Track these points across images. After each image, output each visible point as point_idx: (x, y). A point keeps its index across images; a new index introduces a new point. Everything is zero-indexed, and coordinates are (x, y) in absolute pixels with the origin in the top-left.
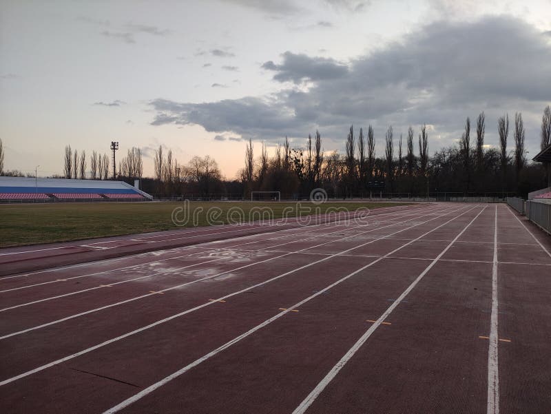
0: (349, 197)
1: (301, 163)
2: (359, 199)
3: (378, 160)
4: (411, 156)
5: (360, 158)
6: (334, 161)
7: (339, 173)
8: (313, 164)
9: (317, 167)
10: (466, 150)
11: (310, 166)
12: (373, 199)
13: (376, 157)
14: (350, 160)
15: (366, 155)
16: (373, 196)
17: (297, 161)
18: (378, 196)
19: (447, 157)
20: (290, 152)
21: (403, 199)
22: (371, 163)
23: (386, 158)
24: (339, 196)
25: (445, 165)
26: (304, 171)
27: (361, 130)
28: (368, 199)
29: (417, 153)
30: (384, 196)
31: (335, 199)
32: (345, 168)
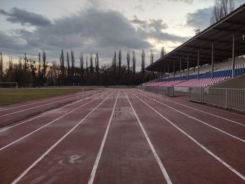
0: (62, 85)
1: (34, 67)
2: (67, 87)
3: (76, 68)
4: (91, 67)
5: (67, 67)
6: (54, 68)
7: (57, 74)
8: (42, 68)
9: (44, 70)
10: (114, 65)
11: (40, 69)
12: (75, 87)
13: (76, 66)
14: (62, 67)
15: (71, 65)
16: (75, 85)
17: (32, 66)
18: (77, 85)
19: (107, 68)
20: (28, 61)
21: (88, 86)
22: (73, 70)
23: (80, 68)
24: (57, 85)
25: (106, 72)
26: (37, 72)
27: (68, 52)
28: (72, 87)
29: (94, 66)
30: (80, 85)
31: (54, 87)
32: (60, 71)
